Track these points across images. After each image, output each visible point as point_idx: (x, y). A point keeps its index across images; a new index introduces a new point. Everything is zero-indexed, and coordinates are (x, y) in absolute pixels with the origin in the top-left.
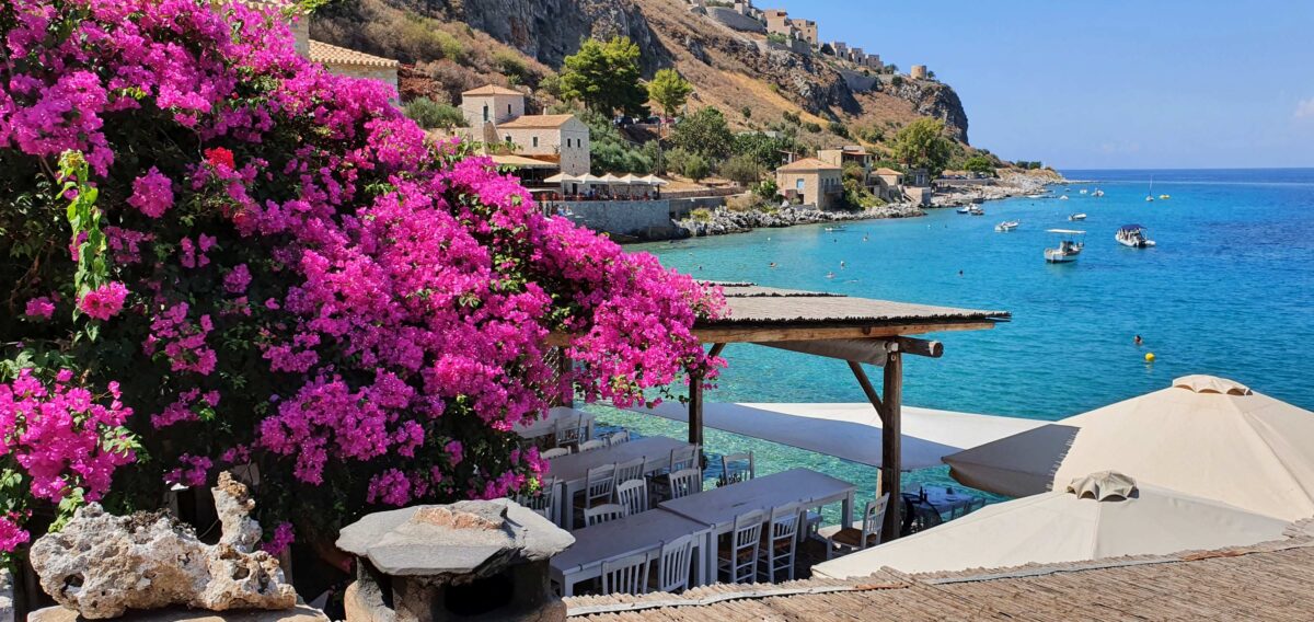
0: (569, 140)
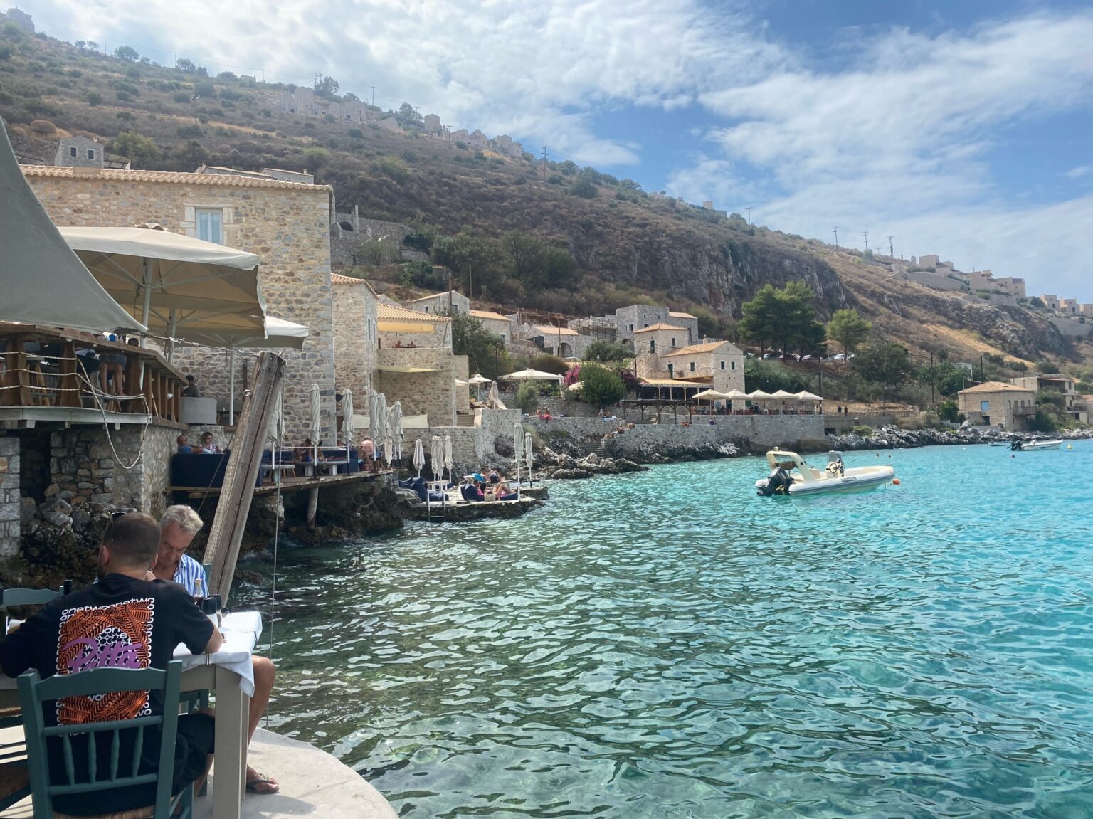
0: (723, 363)
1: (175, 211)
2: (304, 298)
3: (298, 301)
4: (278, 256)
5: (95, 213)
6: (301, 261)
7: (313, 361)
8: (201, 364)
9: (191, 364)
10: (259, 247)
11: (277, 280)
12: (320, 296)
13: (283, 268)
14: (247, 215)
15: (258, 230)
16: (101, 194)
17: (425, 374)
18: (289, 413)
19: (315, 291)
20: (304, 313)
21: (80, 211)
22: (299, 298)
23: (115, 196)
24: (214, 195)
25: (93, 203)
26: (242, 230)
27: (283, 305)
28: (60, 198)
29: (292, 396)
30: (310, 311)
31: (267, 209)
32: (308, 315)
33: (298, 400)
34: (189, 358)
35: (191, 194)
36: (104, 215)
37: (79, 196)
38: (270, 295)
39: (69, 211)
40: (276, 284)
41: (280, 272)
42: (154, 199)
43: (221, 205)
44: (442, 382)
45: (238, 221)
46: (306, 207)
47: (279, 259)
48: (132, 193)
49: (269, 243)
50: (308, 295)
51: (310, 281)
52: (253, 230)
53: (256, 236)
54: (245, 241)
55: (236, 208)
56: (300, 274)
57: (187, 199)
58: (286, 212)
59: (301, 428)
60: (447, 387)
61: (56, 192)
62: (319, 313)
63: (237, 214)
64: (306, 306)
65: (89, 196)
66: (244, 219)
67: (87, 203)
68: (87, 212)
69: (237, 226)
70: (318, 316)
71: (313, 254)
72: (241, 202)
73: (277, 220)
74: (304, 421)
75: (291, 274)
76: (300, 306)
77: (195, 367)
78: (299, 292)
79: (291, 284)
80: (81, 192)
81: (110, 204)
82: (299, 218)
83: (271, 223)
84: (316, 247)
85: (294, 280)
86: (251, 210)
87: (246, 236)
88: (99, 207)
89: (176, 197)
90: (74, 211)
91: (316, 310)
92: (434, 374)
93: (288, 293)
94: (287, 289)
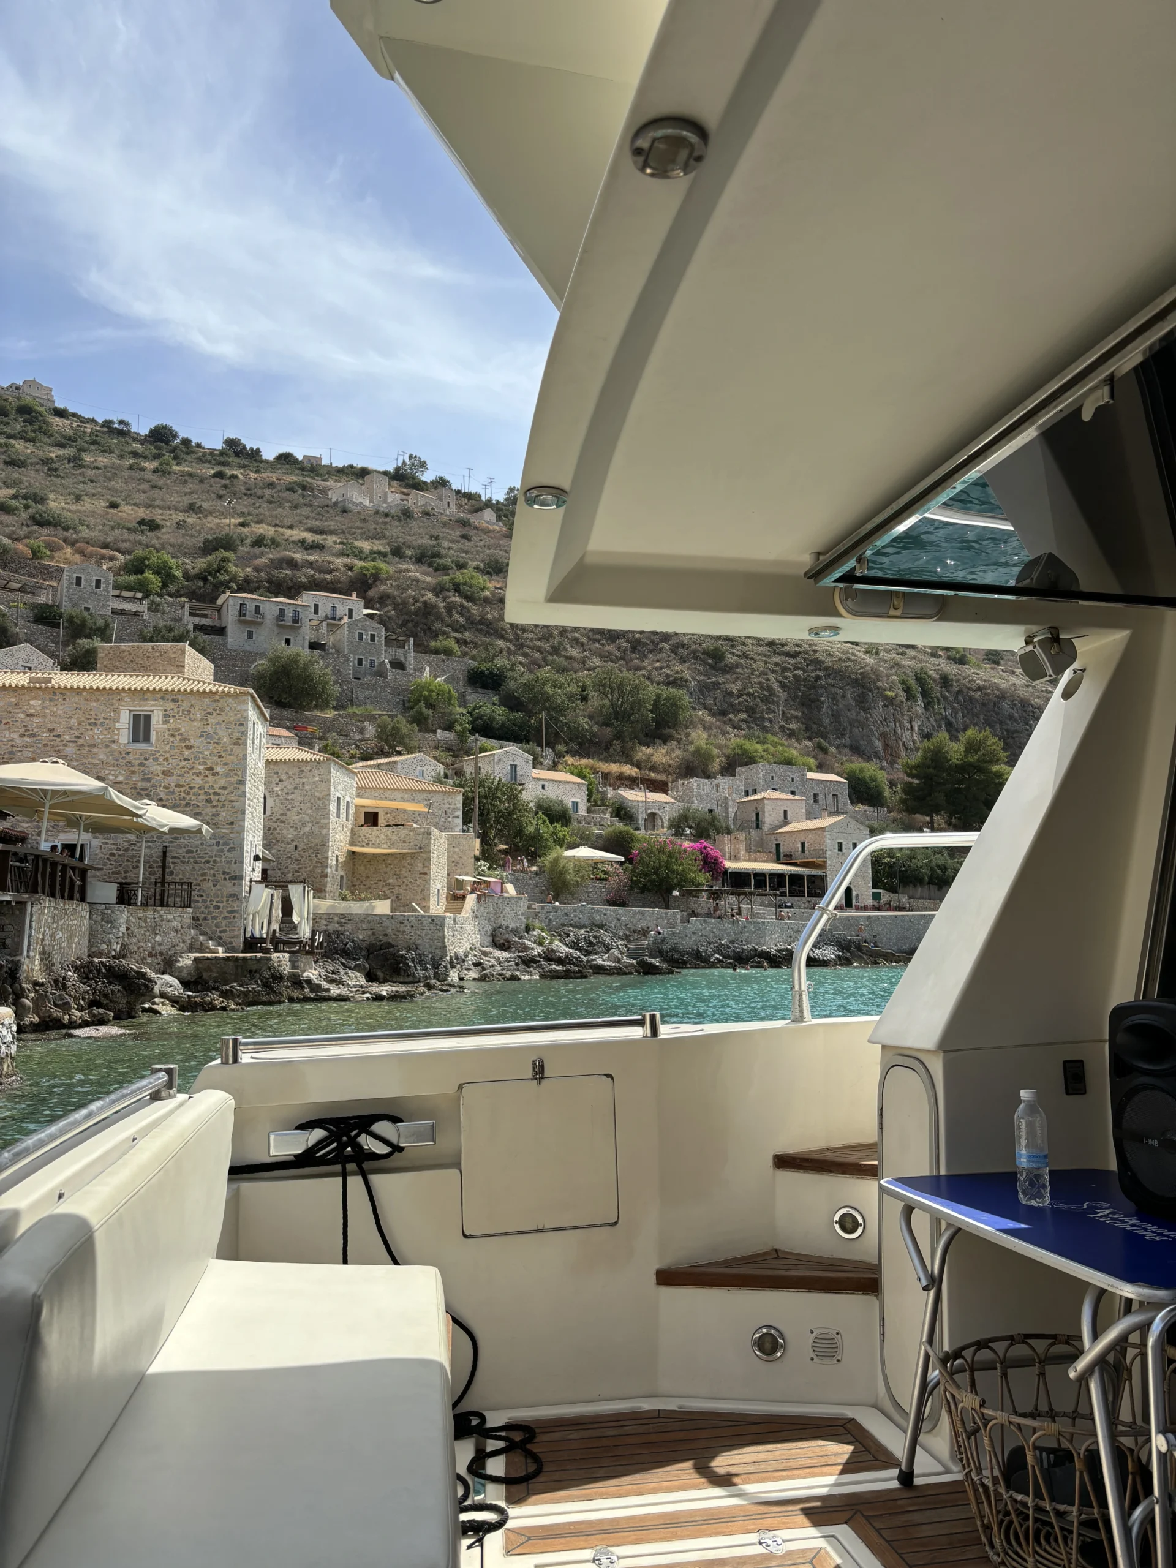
0: (840, 845)
1: (112, 714)
2: (221, 791)
3: (216, 794)
4: (200, 752)
5: (45, 716)
6: (220, 757)
7: (226, 848)
8: (126, 850)
9: (118, 849)
10: (183, 745)
11: (198, 774)
12: (236, 788)
13: (204, 763)
14: (174, 716)
15: (183, 730)
16: (51, 700)
17: (403, 856)
18: (202, 896)
19: (231, 784)
20: (220, 804)
21: (32, 715)
22: (217, 790)
23: (63, 702)
24: (147, 699)
25: (43, 708)
26: (169, 730)
27: (202, 797)
28: (16, 704)
29: (205, 880)
30: (226, 803)
31: (192, 711)
32: (224, 806)
33: (210, 884)
34: (116, 844)
35: (126, 699)
36: (52, 718)
37: (32, 702)
38: (191, 788)
39: (22, 716)
40: (196, 778)
41: (201, 767)
42: (94, 704)
43: (152, 708)
44: (420, 865)
45: (166, 722)
46: (228, 709)
47: (201, 756)
48: (76, 699)
49: (192, 741)
50: (224, 788)
51: (228, 775)
52: (179, 730)
53: (181, 734)
54: (172, 739)
55: (166, 710)
56: (219, 769)
57: (123, 703)
58: (209, 713)
59: (212, 909)
60: (426, 870)
61: (13, 700)
62: (235, 804)
63: (165, 716)
64: (222, 798)
65: (40, 702)
66: (171, 721)
67: (38, 708)
68: (38, 716)
69: (166, 726)
70: (233, 807)
71: (232, 751)
72: (172, 705)
73: (202, 719)
74: (215, 904)
75: (211, 769)
76: (217, 798)
77: (121, 852)
78: (218, 786)
79: (211, 779)
80: (33, 699)
81: (57, 709)
82: (221, 718)
83: (196, 724)
84: (236, 744)
85: (213, 775)
86: (178, 713)
87: (173, 736)
88: (48, 711)
89: (114, 701)
90: (28, 715)
91: (232, 801)
92: (413, 855)
93: (207, 786)
94: (206, 782)
